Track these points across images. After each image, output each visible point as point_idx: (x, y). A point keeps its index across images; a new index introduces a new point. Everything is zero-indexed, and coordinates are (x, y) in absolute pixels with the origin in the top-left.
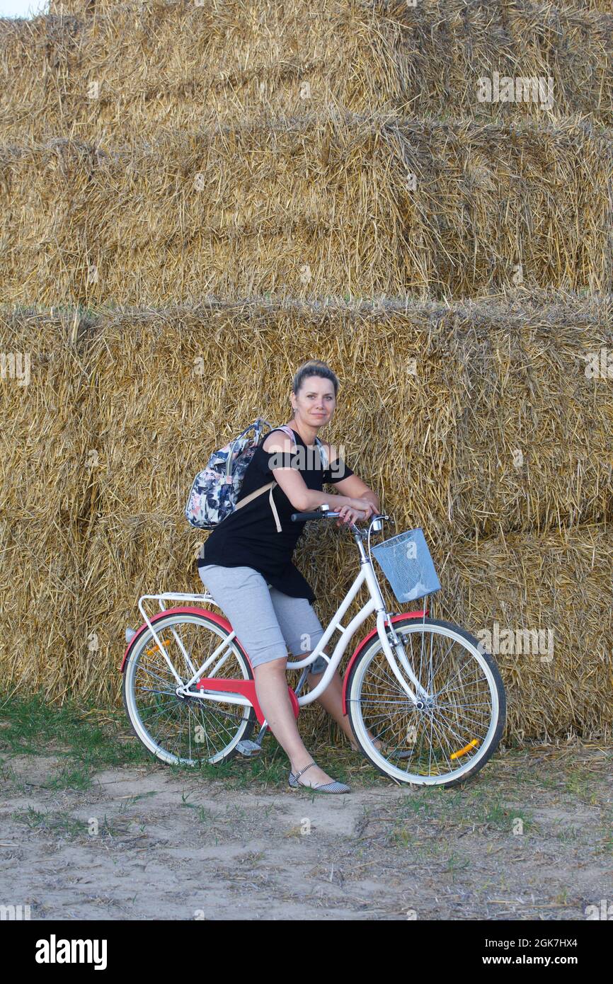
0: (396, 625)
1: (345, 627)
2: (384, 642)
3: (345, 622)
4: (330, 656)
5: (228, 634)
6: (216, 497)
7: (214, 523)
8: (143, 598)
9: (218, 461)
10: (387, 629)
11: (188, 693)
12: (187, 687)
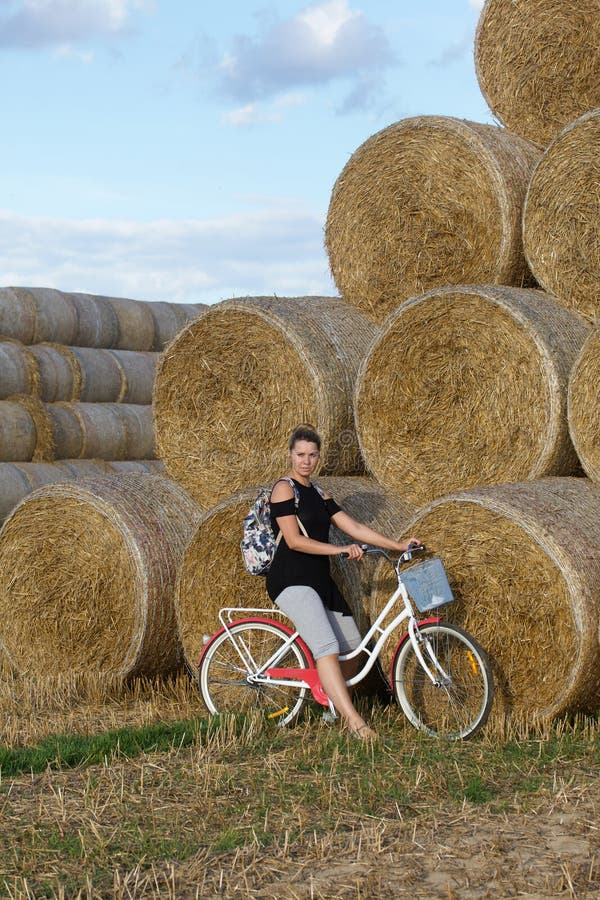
0: (420, 627)
1: (384, 629)
2: (413, 640)
3: (383, 626)
4: (371, 651)
5: (289, 636)
6: (259, 544)
7: (268, 562)
8: (221, 611)
9: (250, 522)
10: (415, 630)
11: (257, 680)
12: (256, 675)
